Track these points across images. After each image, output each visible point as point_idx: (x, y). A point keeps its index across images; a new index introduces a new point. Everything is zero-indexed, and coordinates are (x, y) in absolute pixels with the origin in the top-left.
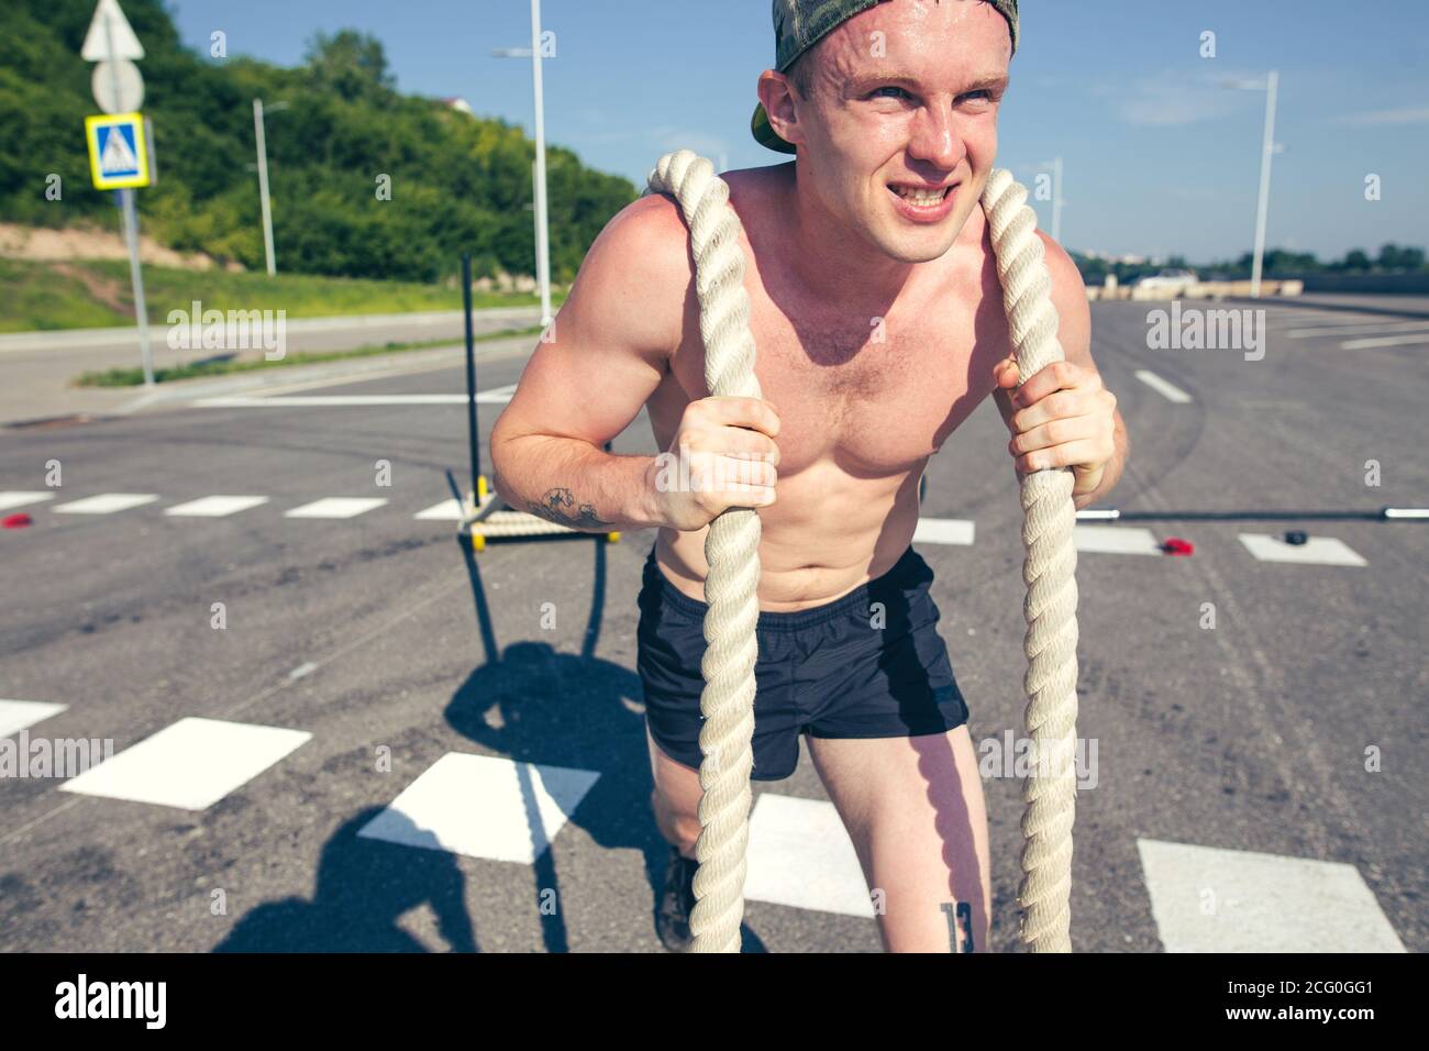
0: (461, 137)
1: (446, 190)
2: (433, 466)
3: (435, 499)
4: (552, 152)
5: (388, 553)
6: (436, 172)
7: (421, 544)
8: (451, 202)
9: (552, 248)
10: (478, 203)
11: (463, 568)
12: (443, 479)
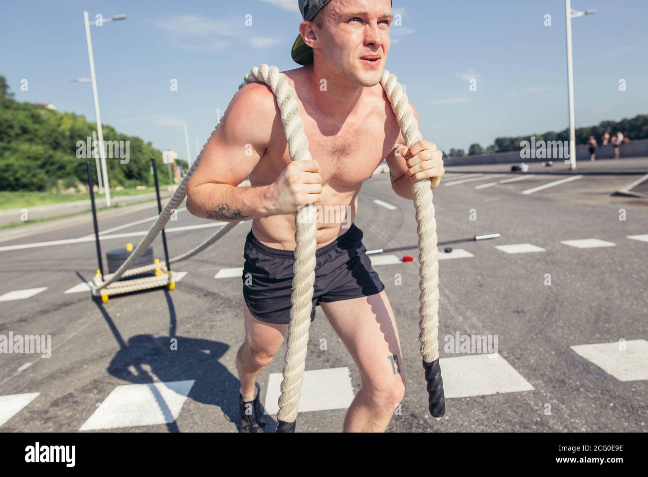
0: (53, 121)
1: (47, 146)
2: (67, 271)
3: (73, 284)
4: (103, 127)
5: (55, 310)
6: (41, 138)
7: (72, 303)
8: (51, 152)
9: (108, 172)
10: (65, 152)
11: (97, 310)
12: (76, 276)
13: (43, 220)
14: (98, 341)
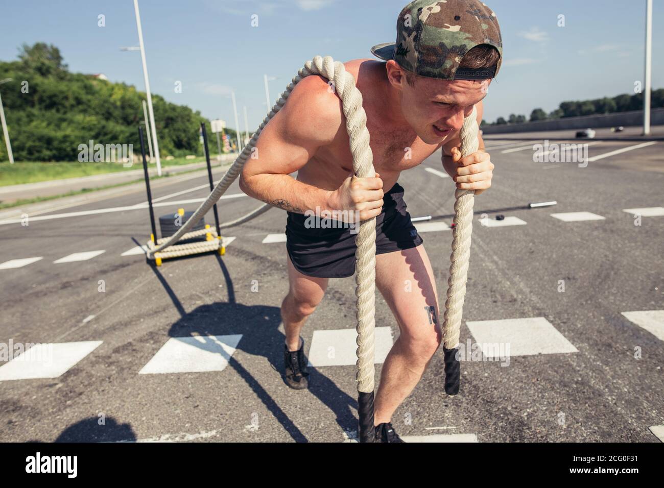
0: (105, 91)
1: (100, 117)
2: (123, 235)
3: (129, 247)
4: (153, 97)
5: (113, 270)
6: (94, 109)
7: (128, 265)
8: (103, 122)
9: (158, 141)
10: (117, 122)
11: (151, 271)
12: (130, 240)
13: (98, 189)
14: (153, 298)
